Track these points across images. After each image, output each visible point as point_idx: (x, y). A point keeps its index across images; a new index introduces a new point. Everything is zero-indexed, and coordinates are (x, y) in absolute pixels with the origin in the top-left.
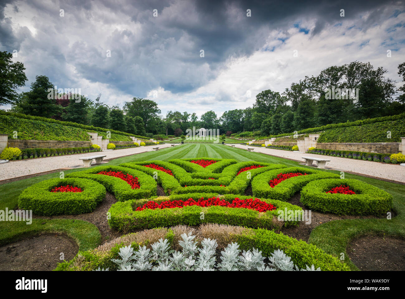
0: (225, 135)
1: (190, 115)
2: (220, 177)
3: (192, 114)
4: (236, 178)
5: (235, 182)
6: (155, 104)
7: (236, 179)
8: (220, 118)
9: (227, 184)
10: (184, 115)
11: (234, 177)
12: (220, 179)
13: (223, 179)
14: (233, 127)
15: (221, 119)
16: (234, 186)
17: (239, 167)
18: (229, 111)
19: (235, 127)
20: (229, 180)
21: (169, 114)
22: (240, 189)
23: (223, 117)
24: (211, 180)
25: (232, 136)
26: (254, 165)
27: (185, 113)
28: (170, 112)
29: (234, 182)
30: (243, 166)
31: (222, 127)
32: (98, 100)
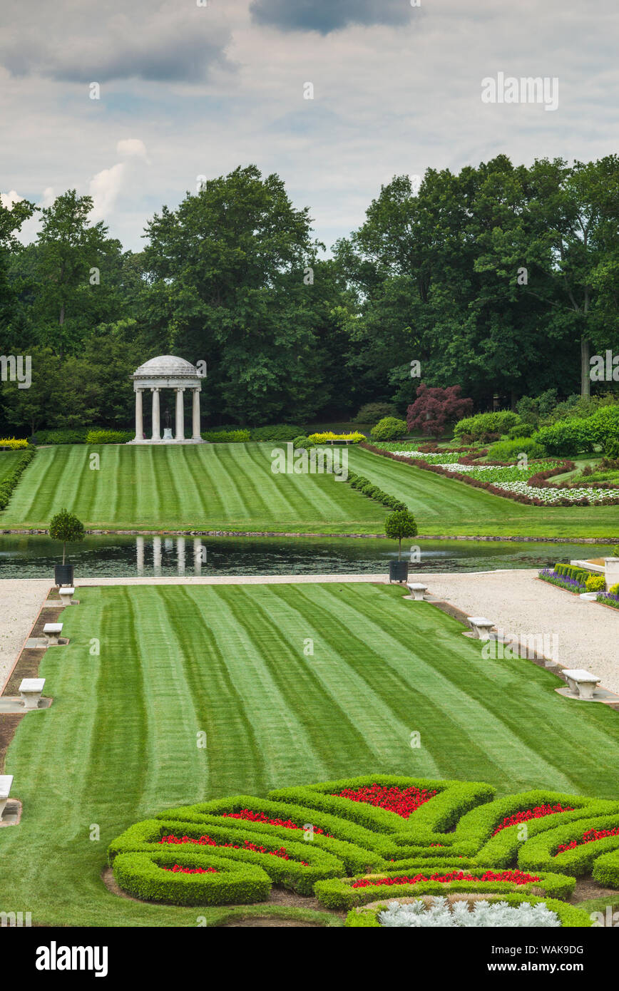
0: (401, 424)
2: (454, 841)
4: (490, 841)
5: (487, 850)
7: (489, 844)
8: (344, 248)
9: (472, 854)
11: (484, 842)
12: (455, 845)
13: (463, 844)
14: (475, 344)
15: (351, 261)
16: (484, 855)
17: (498, 813)
18: (431, 173)
19: (489, 344)
20: (476, 846)
22: (496, 862)
23: (365, 236)
24: (438, 849)
25: (468, 436)
26: (547, 804)
29: (485, 850)
30: (510, 808)
31: (366, 342)
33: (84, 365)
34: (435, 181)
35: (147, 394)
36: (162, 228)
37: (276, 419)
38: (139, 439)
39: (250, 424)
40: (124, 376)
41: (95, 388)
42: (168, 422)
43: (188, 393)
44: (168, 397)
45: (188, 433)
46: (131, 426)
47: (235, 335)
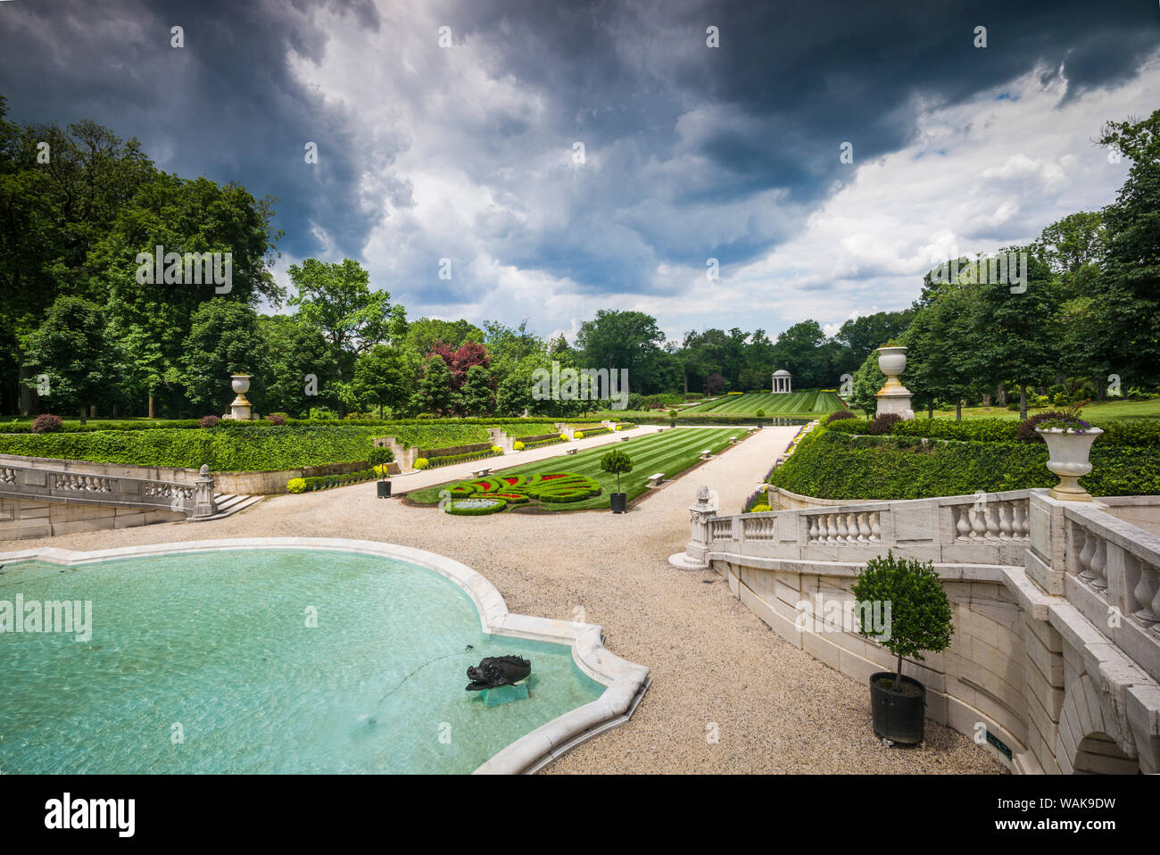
1: (747, 335)
3: (753, 331)
6: (650, 321)
10: (731, 336)
21: (689, 338)
27: (734, 331)
28: (692, 334)
32: (522, 328)
33: (760, 373)
34: (861, 320)
35: (776, 380)
36: (782, 336)
37: (814, 386)
38: (774, 392)
39: (807, 388)
40: (770, 376)
41: (763, 379)
42: (782, 387)
43: (787, 380)
44: (781, 381)
45: (787, 390)
46: (771, 389)
47: (800, 364)
